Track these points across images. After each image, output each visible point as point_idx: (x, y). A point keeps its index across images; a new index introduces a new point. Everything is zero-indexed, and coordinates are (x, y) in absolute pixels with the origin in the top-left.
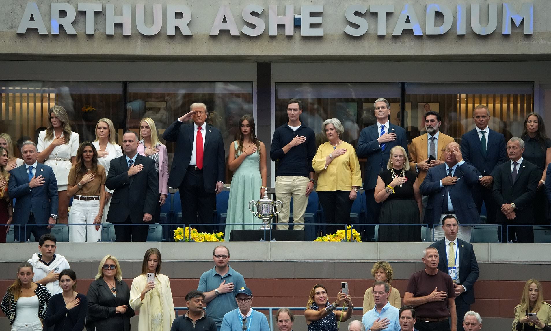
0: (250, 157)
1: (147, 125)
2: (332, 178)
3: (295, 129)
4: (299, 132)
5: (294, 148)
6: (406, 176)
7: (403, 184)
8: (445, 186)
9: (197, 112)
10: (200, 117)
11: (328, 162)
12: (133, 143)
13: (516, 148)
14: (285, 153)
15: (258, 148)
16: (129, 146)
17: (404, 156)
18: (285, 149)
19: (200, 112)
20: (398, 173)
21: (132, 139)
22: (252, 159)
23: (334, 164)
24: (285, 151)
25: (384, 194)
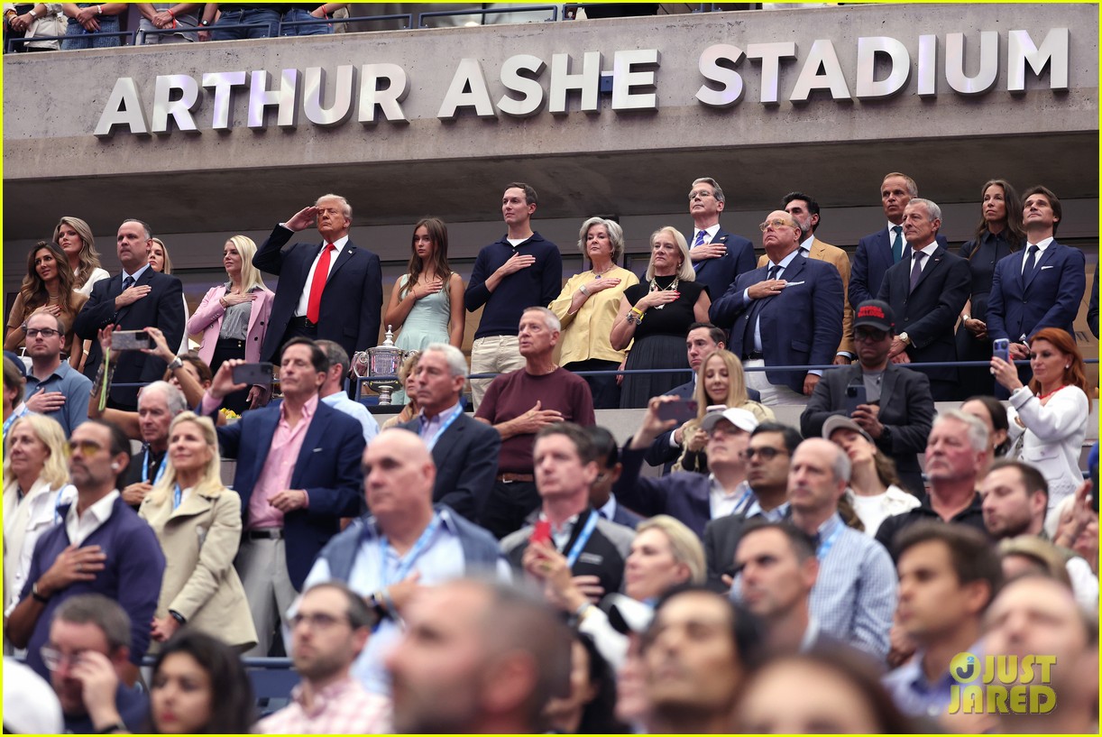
0: (425, 300)
1: (233, 248)
2: (582, 335)
3: (515, 243)
4: (522, 249)
5: (506, 278)
6: (679, 290)
7: (667, 305)
8: (755, 299)
9: (324, 210)
10: (328, 221)
11: (576, 302)
12: (136, 240)
13: (920, 217)
14: (490, 290)
15: (444, 285)
16: (128, 247)
17: (677, 247)
18: (490, 282)
19: (330, 210)
20: (663, 283)
21: (134, 232)
22: (426, 304)
23: (589, 307)
24: (490, 285)
25: (625, 327)
